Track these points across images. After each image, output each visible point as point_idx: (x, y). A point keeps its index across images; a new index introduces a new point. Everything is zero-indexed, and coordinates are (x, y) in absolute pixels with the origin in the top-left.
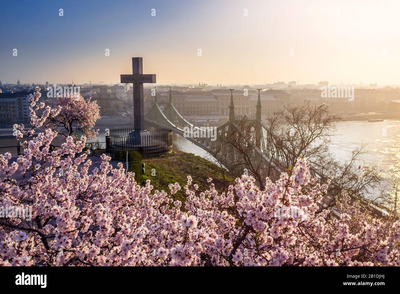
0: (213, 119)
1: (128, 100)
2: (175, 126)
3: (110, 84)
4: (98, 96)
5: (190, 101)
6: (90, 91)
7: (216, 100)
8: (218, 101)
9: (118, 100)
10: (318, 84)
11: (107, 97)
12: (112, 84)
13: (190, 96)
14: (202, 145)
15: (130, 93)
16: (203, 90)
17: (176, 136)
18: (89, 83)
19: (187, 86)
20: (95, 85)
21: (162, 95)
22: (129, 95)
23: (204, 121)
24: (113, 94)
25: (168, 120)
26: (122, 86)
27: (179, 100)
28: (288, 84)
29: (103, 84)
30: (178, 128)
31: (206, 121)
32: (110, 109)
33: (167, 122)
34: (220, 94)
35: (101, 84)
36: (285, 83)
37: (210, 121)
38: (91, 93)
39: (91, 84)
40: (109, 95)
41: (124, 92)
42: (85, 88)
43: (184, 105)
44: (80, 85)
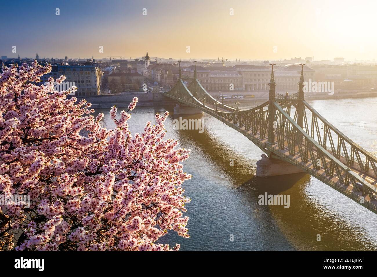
0: (238, 96)
1: (149, 76)
2: (202, 104)
3: (130, 59)
4: (118, 71)
5: (213, 77)
6: (110, 66)
7: (240, 76)
8: (242, 77)
9: (139, 75)
10: (334, 60)
11: (128, 72)
12: (132, 59)
13: (213, 71)
14: (235, 126)
15: (150, 68)
16: (224, 65)
17: (202, 114)
18: (108, 58)
19: (207, 62)
20: (115, 60)
21: (185, 70)
22: (150, 70)
23: (228, 97)
24: (134, 69)
25: (194, 97)
26: (142, 61)
27: (202, 75)
28: (304, 59)
29: (123, 59)
30: (205, 106)
31: (230, 97)
32: (132, 84)
33: (193, 99)
34: (244, 70)
35: (120, 59)
36: (302, 59)
37: (235, 97)
38: (111, 68)
39: (110, 59)
40: (130, 70)
41: (144, 67)
42: (104, 63)
43: (207, 81)
44: (100, 60)
